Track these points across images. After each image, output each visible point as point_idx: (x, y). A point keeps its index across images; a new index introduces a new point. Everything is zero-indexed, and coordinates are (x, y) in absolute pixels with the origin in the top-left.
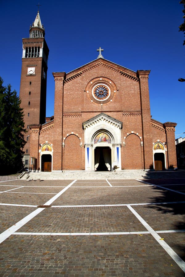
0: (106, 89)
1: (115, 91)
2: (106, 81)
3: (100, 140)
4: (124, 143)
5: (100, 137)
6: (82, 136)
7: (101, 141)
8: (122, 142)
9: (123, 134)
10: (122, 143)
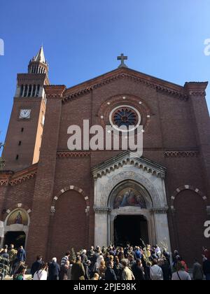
0: (133, 113)
1: (148, 116)
2: (132, 101)
3: (124, 201)
4: (172, 207)
5: (125, 196)
6: (89, 194)
7: (127, 204)
8: (169, 204)
9: (169, 190)
10: (170, 208)
